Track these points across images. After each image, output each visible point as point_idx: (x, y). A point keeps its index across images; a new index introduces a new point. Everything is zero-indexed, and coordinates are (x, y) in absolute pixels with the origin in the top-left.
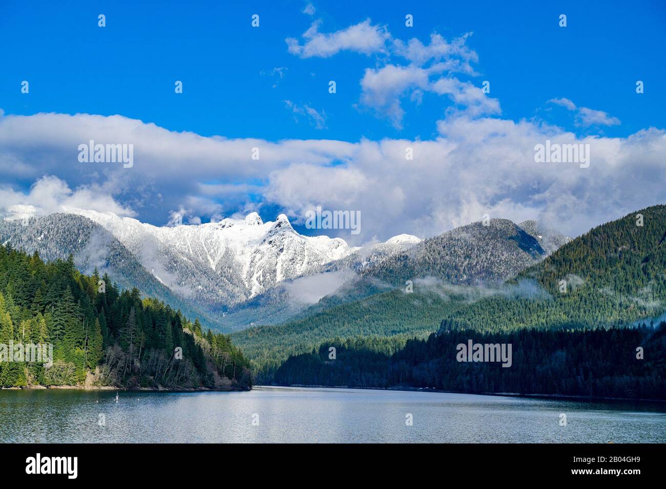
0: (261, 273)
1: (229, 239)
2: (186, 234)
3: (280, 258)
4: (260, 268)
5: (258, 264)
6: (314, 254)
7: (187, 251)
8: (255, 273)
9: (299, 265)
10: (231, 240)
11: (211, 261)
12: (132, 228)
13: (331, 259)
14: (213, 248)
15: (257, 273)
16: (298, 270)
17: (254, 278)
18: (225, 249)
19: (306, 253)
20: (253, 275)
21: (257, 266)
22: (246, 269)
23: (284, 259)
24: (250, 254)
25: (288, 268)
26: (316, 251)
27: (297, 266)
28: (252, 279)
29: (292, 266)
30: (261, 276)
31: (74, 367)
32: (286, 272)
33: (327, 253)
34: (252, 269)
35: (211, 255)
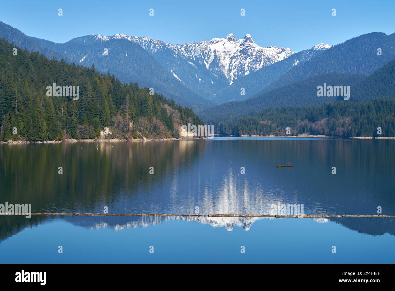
0: (235, 70)
1: (217, 50)
2: (191, 48)
3: (247, 61)
4: (235, 67)
5: (234, 65)
6: (267, 58)
7: (192, 58)
8: (232, 70)
9: (258, 64)
10: (218, 51)
11: (206, 64)
12: (159, 46)
13: (278, 60)
14: (207, 56)
15: (234, 70)
16: (258, 68)
17: (232, 74)
18: (214, 57)
19: (262, 57)
20: (231, 71)
21: (233, 66)
22: (227, 68)
23: (249, 61)
24: (229, 59)
25: (252, 67)
26: (268, 56)
27: (257, 65)
28: (231, 74)
29: (254, 65)
30: (236, 72)
31: (94, 128)
32: (251, 69)
33: (275, 57)
34: (231, 68)
35: (206, 60)
